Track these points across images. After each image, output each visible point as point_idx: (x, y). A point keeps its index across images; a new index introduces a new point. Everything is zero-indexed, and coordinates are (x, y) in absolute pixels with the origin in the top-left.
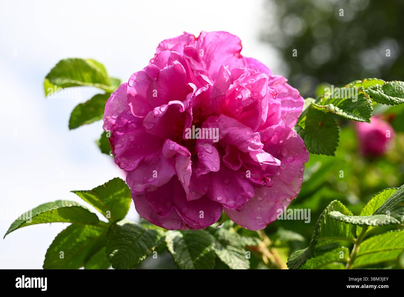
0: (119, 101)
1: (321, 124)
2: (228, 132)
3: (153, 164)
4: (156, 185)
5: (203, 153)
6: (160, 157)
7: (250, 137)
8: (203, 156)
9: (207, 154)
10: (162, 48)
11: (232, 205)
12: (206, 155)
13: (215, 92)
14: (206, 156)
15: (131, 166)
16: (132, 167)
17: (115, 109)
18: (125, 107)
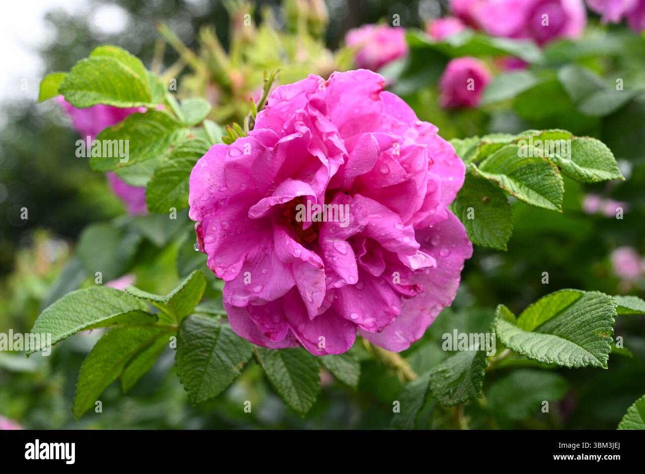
0: (211, 175)
1: (486, 200)
2: (368, 223)
3: (257, 263)
4: (266, 299)
5: (334, 254)
6: (267, 253)
7: (401, 234)
8: (335, 259)
9: (340, 255)
10: (277, 99)
11: (371, 325)
12: (339, 258)
13: (355, 169)
14: (340, 260)
15: (231, 271)
16: (233, 273)
17: (206, 187)
18: (220, 183)
